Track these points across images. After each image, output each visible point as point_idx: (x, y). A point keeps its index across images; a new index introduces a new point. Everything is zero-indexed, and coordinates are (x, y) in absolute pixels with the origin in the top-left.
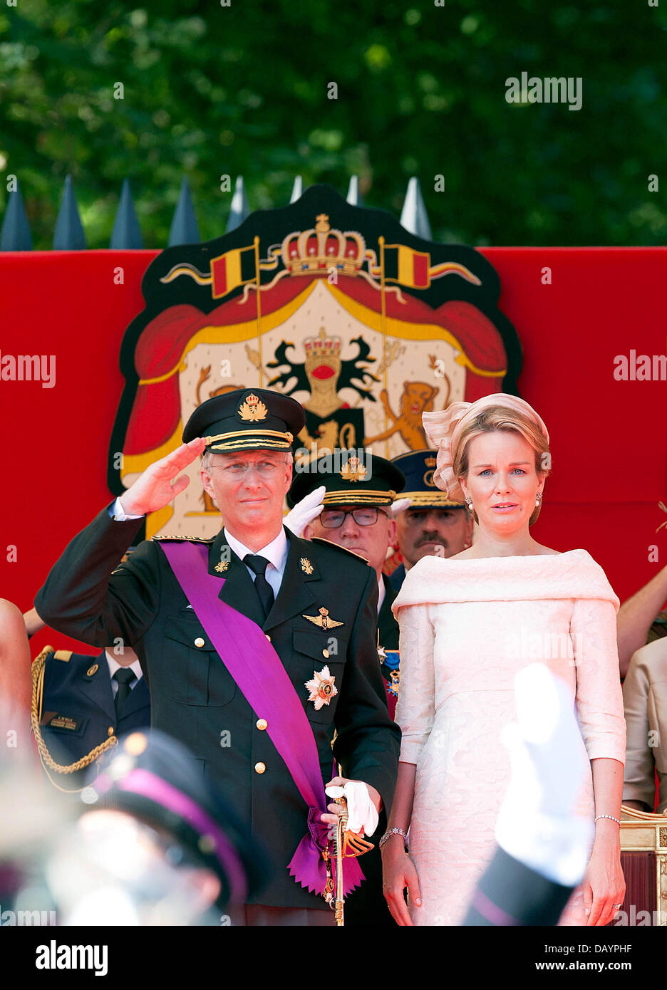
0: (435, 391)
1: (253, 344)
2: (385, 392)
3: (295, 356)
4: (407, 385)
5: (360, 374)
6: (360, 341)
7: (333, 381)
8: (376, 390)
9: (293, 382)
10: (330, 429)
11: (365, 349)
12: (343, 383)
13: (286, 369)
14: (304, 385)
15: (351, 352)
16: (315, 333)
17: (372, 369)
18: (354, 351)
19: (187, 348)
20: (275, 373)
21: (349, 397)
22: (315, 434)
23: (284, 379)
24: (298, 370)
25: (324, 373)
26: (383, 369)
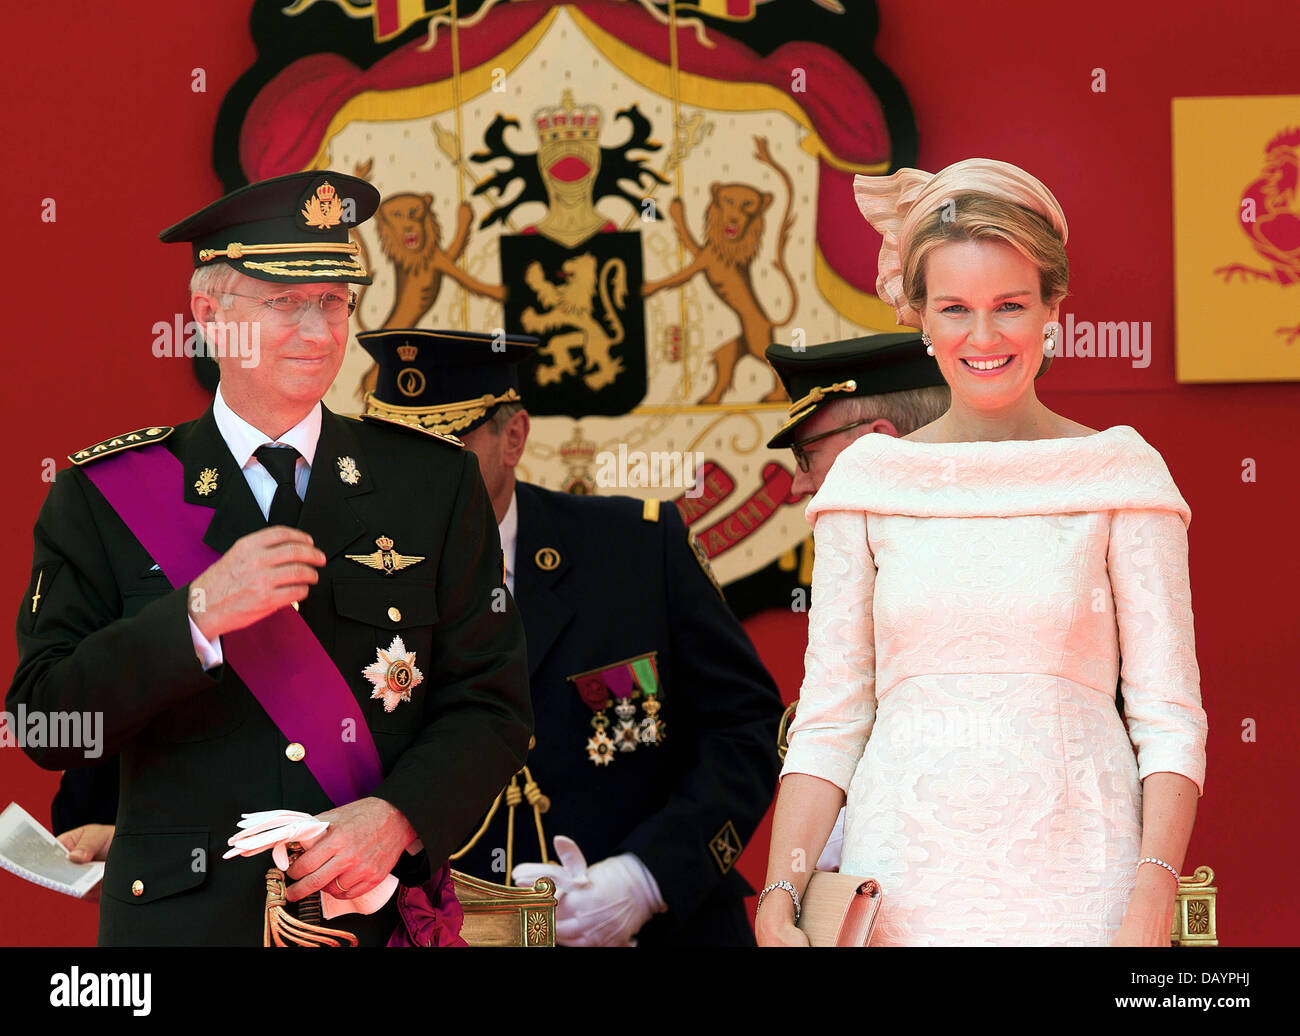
0: (765, 200)
1: (447, 121)
2: (678, 201)
3: (520, 141)
4: (716, 190)
5: (634, 171)
6: (633, 114)
7: (586, 184)
8: (662, 197)
9: (516, 187)
10: (583, 269)
11: (642, 128)
12: (605, 187)
13: (504, 164)
14: (536, 192)
15: (618, 133)
16: (555, 100)
17: (655, 162)
18: (623, 131)
19: (331, 130)
20: (485, 172)
21: (615, 211)
22: (557, 278)
23: (500, 181)
24: (526, 166)
25: (571, 169)
26: (674, 162)
